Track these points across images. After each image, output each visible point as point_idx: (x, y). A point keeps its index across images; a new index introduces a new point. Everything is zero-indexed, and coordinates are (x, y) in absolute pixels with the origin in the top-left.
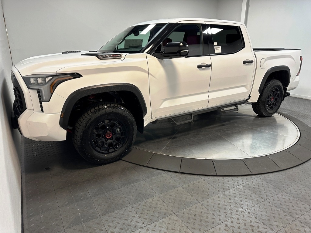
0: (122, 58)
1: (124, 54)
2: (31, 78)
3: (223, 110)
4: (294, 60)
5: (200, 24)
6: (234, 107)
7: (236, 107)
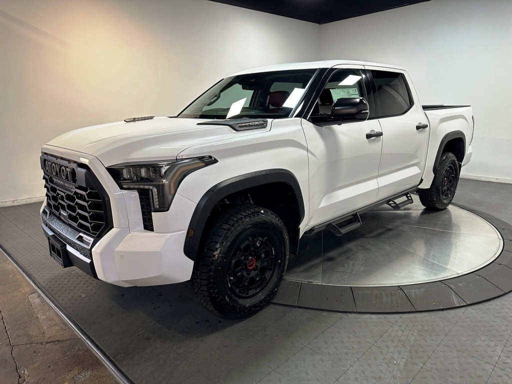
0: (268, 127)
1: (270, 120)
2: (123, 168)
3: (395, 203)
4: (467, 122)
5: (359, 69)
6: (404, 198)
7: (407, 197)
